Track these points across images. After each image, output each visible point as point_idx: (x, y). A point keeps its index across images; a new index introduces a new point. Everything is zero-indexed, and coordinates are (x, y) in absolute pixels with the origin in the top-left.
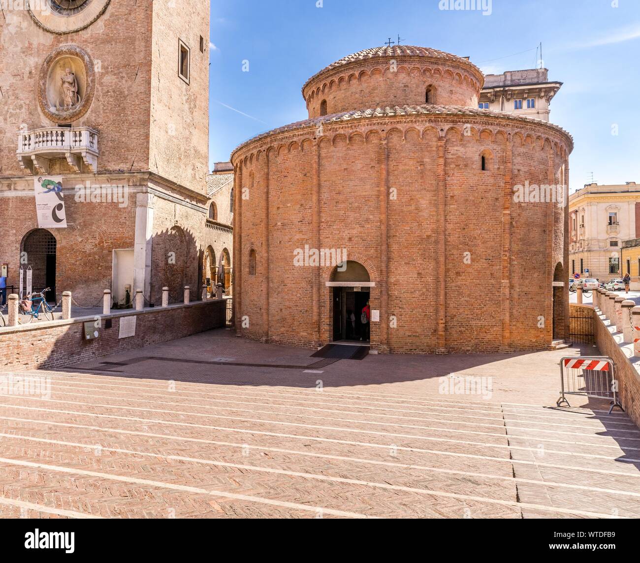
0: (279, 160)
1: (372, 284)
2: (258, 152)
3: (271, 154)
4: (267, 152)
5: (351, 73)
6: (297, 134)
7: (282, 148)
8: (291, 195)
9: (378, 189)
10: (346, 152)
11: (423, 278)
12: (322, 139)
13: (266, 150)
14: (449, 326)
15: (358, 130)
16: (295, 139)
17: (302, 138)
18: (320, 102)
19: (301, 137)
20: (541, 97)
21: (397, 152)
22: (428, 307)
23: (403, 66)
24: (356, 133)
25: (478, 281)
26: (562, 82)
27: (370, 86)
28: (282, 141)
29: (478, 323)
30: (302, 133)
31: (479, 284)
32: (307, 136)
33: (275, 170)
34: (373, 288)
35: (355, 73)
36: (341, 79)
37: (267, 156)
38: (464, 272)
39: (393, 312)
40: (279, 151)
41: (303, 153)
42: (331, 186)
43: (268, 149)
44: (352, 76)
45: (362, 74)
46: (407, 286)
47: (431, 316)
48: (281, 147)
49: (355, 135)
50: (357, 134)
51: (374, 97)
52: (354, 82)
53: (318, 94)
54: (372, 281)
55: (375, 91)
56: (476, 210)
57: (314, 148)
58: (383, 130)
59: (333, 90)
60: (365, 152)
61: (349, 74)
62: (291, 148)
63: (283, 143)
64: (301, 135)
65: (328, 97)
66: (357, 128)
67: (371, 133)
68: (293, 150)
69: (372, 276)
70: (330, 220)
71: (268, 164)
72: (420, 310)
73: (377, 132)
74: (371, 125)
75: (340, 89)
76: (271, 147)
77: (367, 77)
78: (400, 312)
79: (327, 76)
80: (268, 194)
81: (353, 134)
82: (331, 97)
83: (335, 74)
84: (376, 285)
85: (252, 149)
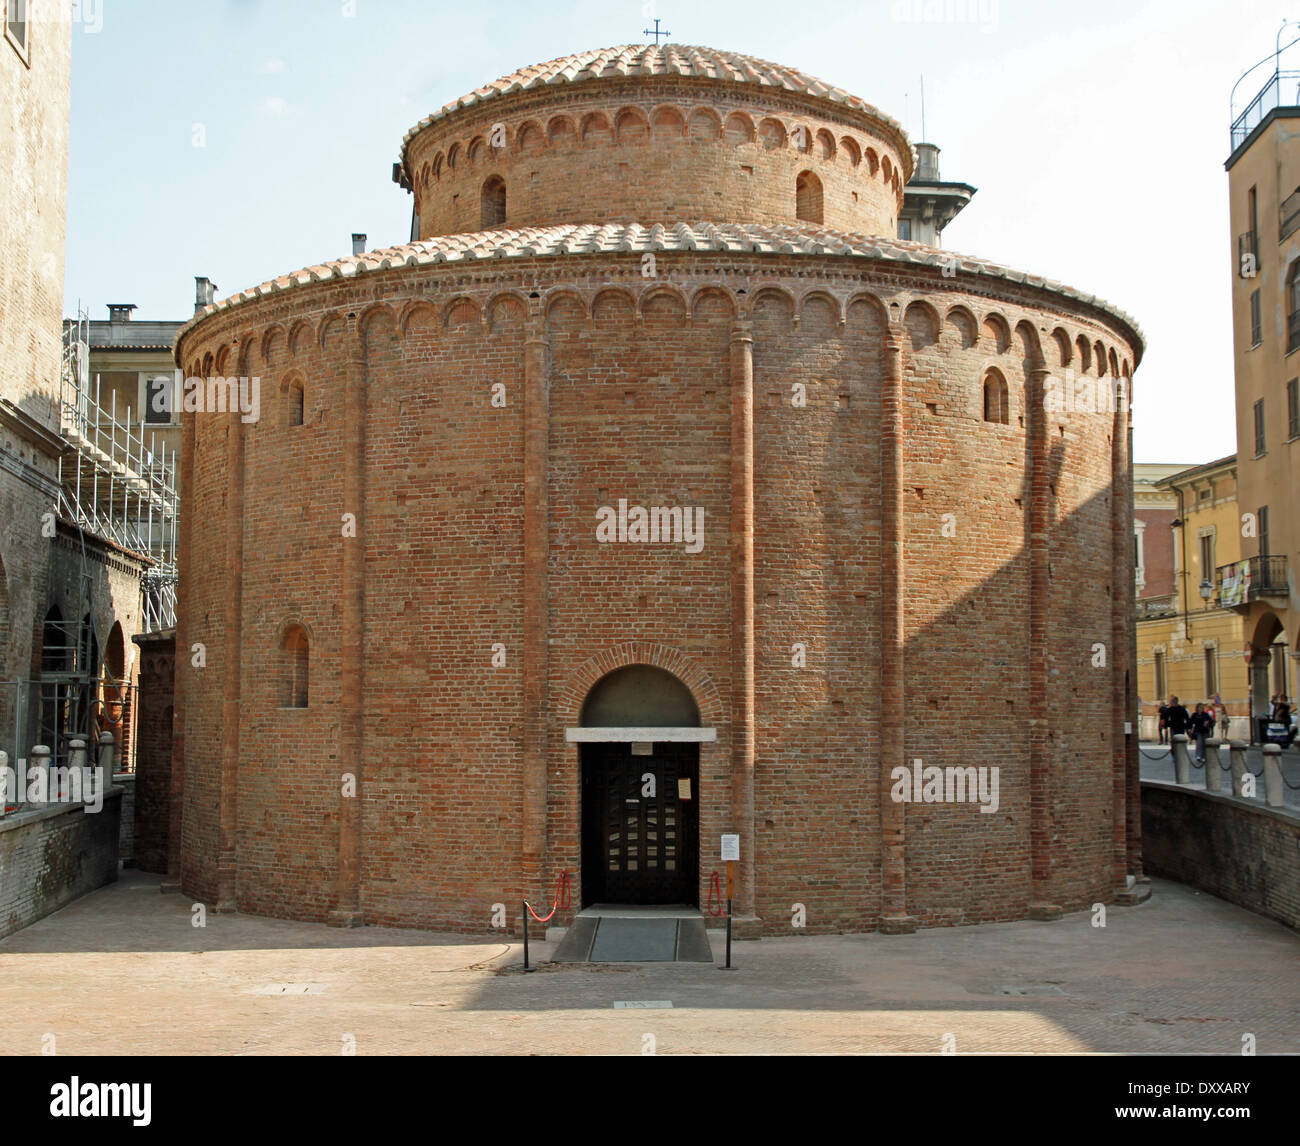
0: (406, 349)
1: (704, 735)
2: (324, 318)
3: (377, 327)
4: (361, 321)
5: (593, 109)
6: (474, 275)
7: (417, 316)
8: (448, 459)
9: (724, 457)
10: (631, 344)
11: (847, 714)
12: (557, 300)
13: (358, 316)
14: (913, 849)
15: (669, 282)
16: (467, 291)
17: (490, 290)
18: (480, 180)
19: (490, 286)
20: (926, 221)
21: (780, 358)
22: (859, 796)
23: (740, 110)
24: (661, 292)
25: (978, 723)
26: (975, 187)
27: (647, 155)
28: (420, 292)
29: (980, 840)
30: (491, 275)
31: (981, 732)
32: (510, 287)
33: (388, 378)
34: (709, 744)
35: (605, 111)
36: (558, 124)
37: (363, 333)
38: (947, 699)
39: (767, 813)
40: (407, 320)
41: (492, 336)
42: (582, 440)
43: (364, 314)
44: (591, 119)
45: (625, 115)
46: (804, 740)
47: (867, 824)
48: (413, 311)
49: (658, 296)
50: (664, 296)
51: (658, 187)
52: (597, 135)
53: (473, 156)
54: (709, 725)
55: (664, 172)
56: (973, 530)
57: (534, 322)
58: (741, 292)
59: (527, 152)
60: (688, 350)
61: (585, 112)
62: (451, 317)
63: (423, 299)
64: (486, 280)
65: (510, 169)
66: (666, 279)
67: (705, 297)
68: (458, 323)
69: (706, 708)
70: (580, 542)
71: (365, 357)
72: (841, 807)
73: (723, 294)
74: (707, 272)
75: (554, 152)
76: (377, 306)
77: (637, 127)
78: (787, 813)
79: (511, 106)
80: (362, 451)
81: (653, 294)
82: (523, 169)
83: (539, 104)
84: (719, 736)
85: (303, 305)
